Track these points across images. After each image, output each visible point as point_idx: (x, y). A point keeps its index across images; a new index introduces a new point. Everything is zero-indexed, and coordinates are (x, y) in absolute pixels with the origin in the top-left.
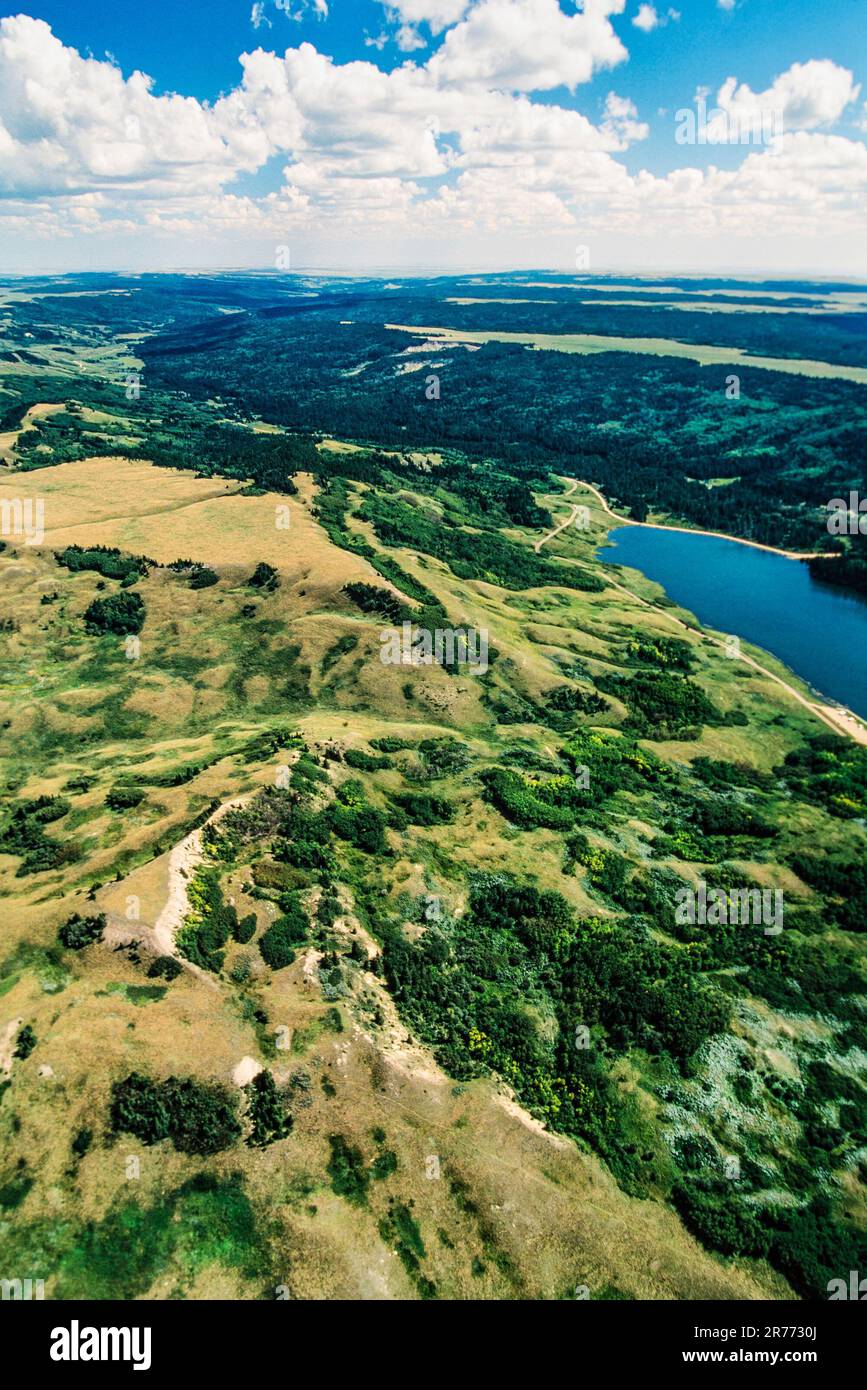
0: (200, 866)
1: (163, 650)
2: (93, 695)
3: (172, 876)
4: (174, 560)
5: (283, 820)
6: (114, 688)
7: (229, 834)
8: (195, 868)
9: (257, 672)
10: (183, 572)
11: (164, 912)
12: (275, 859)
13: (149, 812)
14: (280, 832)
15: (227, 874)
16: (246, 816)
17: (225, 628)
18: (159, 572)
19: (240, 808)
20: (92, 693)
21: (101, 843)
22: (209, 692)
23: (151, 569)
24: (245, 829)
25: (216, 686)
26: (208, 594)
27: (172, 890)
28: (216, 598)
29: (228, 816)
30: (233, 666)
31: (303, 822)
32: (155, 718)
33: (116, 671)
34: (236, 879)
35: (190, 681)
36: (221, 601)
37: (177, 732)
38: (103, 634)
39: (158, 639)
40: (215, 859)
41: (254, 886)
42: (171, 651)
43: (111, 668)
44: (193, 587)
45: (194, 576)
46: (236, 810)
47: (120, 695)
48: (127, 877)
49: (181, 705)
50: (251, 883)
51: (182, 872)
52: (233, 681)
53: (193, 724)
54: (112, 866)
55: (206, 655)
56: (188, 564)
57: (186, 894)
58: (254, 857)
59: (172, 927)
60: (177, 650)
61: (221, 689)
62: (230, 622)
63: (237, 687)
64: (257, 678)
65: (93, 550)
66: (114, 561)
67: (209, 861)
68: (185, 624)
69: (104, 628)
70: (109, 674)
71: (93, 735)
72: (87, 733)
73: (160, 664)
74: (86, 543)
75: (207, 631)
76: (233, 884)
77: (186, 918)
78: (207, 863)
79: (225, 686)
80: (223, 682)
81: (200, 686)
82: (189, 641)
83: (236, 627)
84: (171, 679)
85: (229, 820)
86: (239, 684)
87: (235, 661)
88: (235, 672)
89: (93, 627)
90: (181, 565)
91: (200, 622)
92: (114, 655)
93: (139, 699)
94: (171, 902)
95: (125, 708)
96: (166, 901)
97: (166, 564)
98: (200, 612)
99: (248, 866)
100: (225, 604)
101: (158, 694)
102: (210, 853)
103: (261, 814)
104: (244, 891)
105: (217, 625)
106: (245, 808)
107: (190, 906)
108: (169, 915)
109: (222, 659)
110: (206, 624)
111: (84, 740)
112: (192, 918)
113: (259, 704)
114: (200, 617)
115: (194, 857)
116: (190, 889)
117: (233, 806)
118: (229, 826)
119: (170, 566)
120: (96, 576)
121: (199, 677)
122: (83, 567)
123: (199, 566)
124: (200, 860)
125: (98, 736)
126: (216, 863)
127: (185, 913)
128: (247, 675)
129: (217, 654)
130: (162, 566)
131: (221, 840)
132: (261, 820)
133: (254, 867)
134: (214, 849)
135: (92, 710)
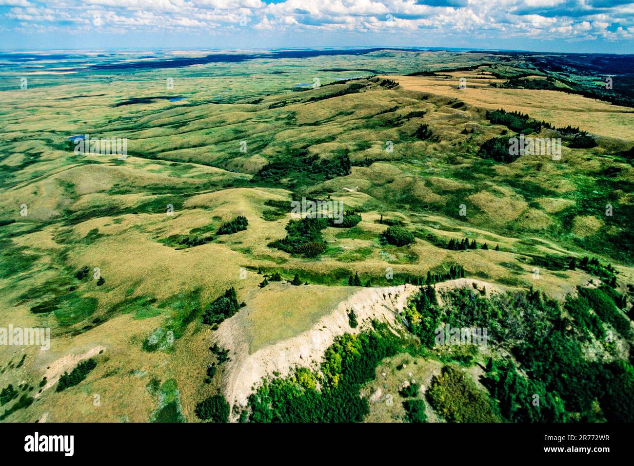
0: (384, 326)
1: (522, 177)
2: (453, 184)
3: (336, 313)
4: (564, 126)
5: (531, 339)
6: (468, 186)
7: (448, 313)
8: (374, 323)
9: (593, 214)
10: (568, 136)
11: (281, 345)
12: (483, 381)
13: (401, 255)
14: (515, 351)
15: (407, 356)
16: (483, 305)
17: (582, 177)
18: (549, 131)
19: (483, 292)
20: (454, 183)
21: (342, 256)
22: (540, 212)
23: (543, 129)
24: (473, 320)
25: (549, 210)
26: (581, 153)
27: (317, 326)
28: (585, 157)
29: (462, 292)
30: (573, 203)
31: (557, 359)
32: (484, 212)
33: (479, 178)
34: (409, 370)
35: (527, 200)
36: (589, 160)
37: (495, 228)
38: (487, 158)
39: (522, 170)
40: (410, 329)
41: (422, 396)
42: (527, 178)
43: (477, 175)
44: (570, 146)
45: (575, 139)
46: (476, 292)
47: (470, 191)
48: (303, 285)
49: (510, 212)
50: (423, 389)
51: (352, 317)
52: (566, 213)
53: (510, 228)
54: (324, 275)
55: (552, 189)
56: (576, 131)
57: (329, 343)
58: (458, 358)
59: (271, 368)
60: (532, 180)
61: (551, 214)
62: (589, 174)
63: (567, 219)
64: (590, 217)
65: (512, 114)
66: (521, 122)
67: (399, 327)
68: (549, 166)
69: (490, 154)
70: (473, 178)
71: (434, 206)
72: (431, 204)
73: (512, 183)
74: (508, 109)
75: (565, 175)
76: (399, 374)
77: (300, 371)
78: (396, 328)
79: (556, 214)
80: (556, 210)
81: (536, 206)
82: (545, 176)
83: (592, 180)
84: (514, 193)
85: (459, 297)
86: (571, 217)
87: (577, 200)
88: (571, 207)
89: (483, 152)
90: (569, 130)
91: (562, 168)
92: (484, 169)
93: (482, 198)
94: (301, 339)
95: (467, 199)
96: (296, 334)
97: (557, 127)
98: (566, 162)
99: (440, 365)
100: (590, 162)
101: (497, 199)
102: (409, 318)
103: (505, 314)
104: (403, 394)
105: (576, 173)
106: (488, 296)
107: (320, 360)
108: (283, 354)
109: (566, 195)
110: (567, 171)
111: (426, 207)
112: (305, 377)
113: (582, 238)
114: (564, 165)
115: (386, 311)
116: (341, 342)
117: (475, 286)
118: (455, 304)
119: (559, 130)
120: (505, 128)
121: (537, 200)
122: (499, 122)
123: (584, 134)
124: (390, 318)
125: (435, 208)
126: (407, 335)
127: (306, 364)
128: (583, 213)
129: (564, 191)
130: (554, 128)
131: (434, 314)
132: (500, 321)
133: (445, 370)
134: (416, 318)
135: (445, 192)
